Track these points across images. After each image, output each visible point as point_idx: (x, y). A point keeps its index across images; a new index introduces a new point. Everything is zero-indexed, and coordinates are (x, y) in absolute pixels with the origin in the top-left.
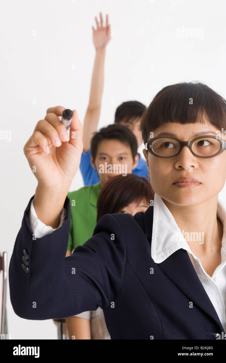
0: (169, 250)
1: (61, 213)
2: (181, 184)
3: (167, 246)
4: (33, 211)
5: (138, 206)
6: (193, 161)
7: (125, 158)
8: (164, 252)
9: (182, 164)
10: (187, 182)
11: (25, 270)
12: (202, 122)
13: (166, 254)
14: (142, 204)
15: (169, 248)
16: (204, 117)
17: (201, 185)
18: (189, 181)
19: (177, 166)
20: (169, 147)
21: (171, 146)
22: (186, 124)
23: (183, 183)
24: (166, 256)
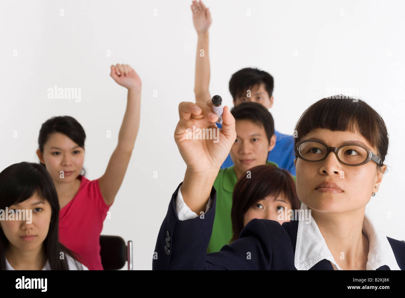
0: (312, 260)
1: (207, 203)
2: (323, 189)
3: (310, 256)
4: (180, 196)
5: (275, 200)
6: (338, 167)
7: (259, 139)
8: (308, 262)
9: (327, 168)
10: (329, 187)
11: (166, 252)
12: (352, 131)
13: (309, 265)
14: (279, 198)
15: (313, 258)
16: (354, 126)
17: (343, 193)
18: (331, 186)
19: (321, 171)
20: (317, 153)
21: (319, 152)
22: (336, 131)
23: (325, 189)
24: (309, 266)
